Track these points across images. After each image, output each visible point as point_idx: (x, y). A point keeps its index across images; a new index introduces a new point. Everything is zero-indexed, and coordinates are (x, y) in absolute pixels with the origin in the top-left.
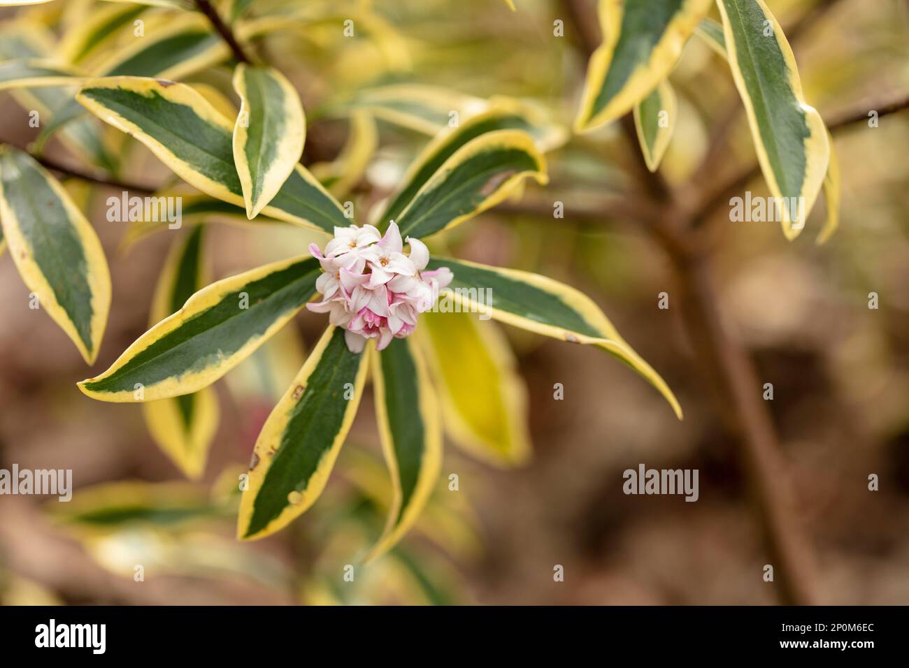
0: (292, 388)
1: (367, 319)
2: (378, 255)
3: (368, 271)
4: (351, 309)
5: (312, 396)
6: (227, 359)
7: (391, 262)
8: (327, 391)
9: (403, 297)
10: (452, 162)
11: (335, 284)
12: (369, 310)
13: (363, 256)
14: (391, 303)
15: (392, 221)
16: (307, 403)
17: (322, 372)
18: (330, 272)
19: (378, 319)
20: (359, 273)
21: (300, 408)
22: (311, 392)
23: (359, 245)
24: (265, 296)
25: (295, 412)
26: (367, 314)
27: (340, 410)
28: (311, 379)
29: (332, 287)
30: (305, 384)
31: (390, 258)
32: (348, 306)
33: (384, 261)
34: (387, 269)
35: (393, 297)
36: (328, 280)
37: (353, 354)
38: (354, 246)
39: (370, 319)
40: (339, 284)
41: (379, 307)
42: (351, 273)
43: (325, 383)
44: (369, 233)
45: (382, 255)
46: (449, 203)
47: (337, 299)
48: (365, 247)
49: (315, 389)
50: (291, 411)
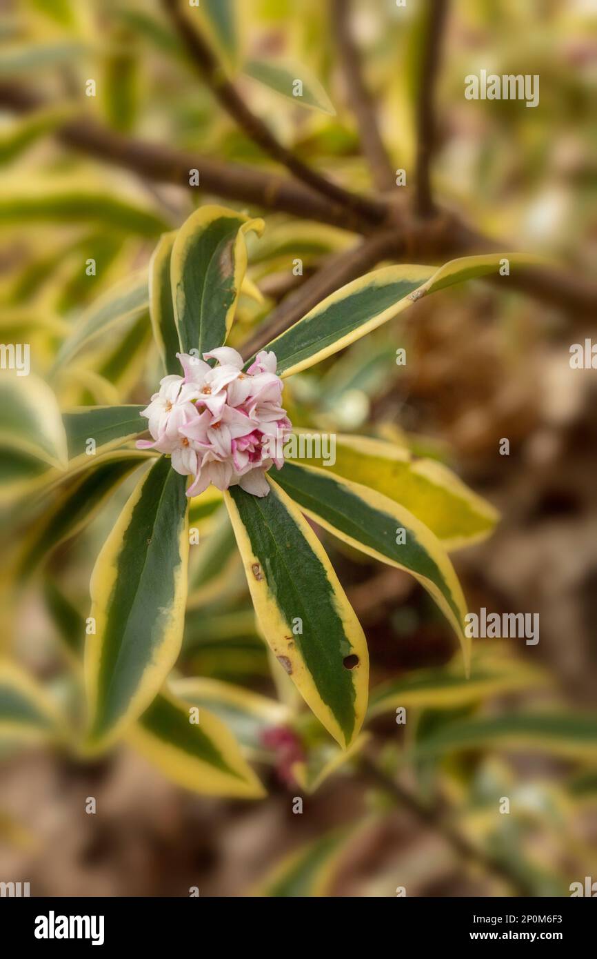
0: (249, 575)
1: (244, 447)
2: (196, 390)
3: (202, 408)
4: (223, 455)
5: (272, 564)
6: (173, 608)
7: (212, 384)
8: (280, 548)
9: (251, 400)
10: (176, 276)
11: (189, 453)
12: (238, 439)
13: (185, 401)
14: (247, 414)
15: (178, 355)
16: (274, 573)
17: (258, 537)
18: (175, 449)
19: (252, 438)
20: (197, 418)
21: (273, 583)
22: (268, 562)
23: (173, 401)
24: (149, 534)
25: (272, 590)
26: (239, 444)
27: (306, 553)
28: (255, 551)
29: (189, 458)
30: (255, 560)
31: (208, 382)
32: (218, 454)
33: (206, 390)
34: (214, 392)
35: (243, 408)
36: (181, 457)
37: (267, 498)
38: (170, 406)
39: (246, 444)
40: (193, 449)
41: (242, 426)
42: (190, 423)
43: (271, 542)
44: (170, 385)
45: (198, 387)
46: (207, 308)
47: (204, 461)
48: (179, 394)
49: (268, 557)
50: (268, 593)
